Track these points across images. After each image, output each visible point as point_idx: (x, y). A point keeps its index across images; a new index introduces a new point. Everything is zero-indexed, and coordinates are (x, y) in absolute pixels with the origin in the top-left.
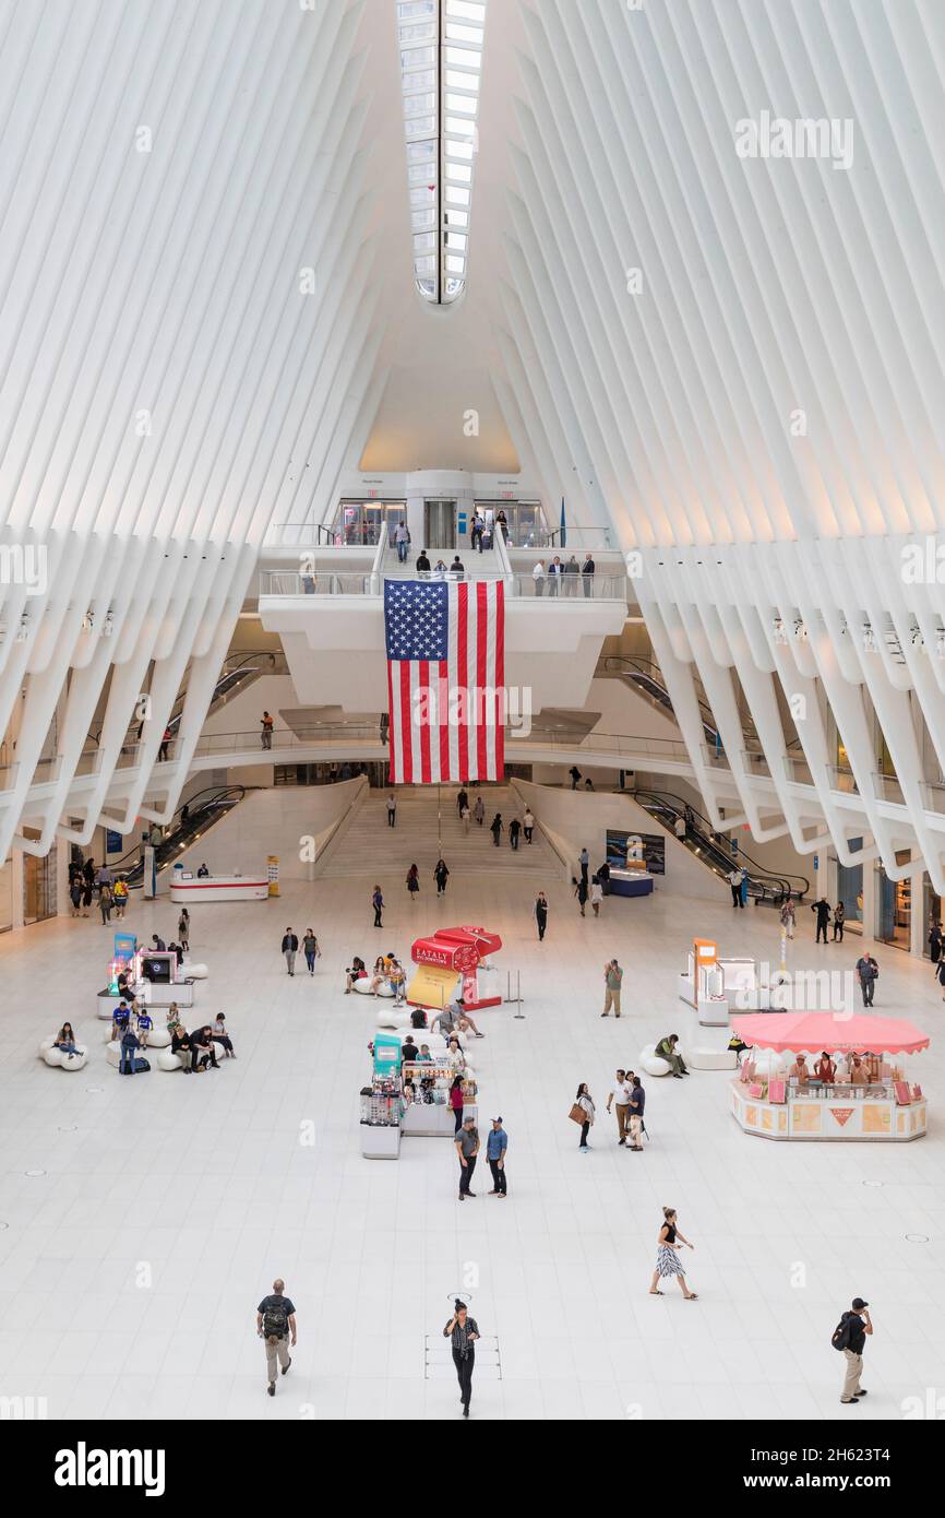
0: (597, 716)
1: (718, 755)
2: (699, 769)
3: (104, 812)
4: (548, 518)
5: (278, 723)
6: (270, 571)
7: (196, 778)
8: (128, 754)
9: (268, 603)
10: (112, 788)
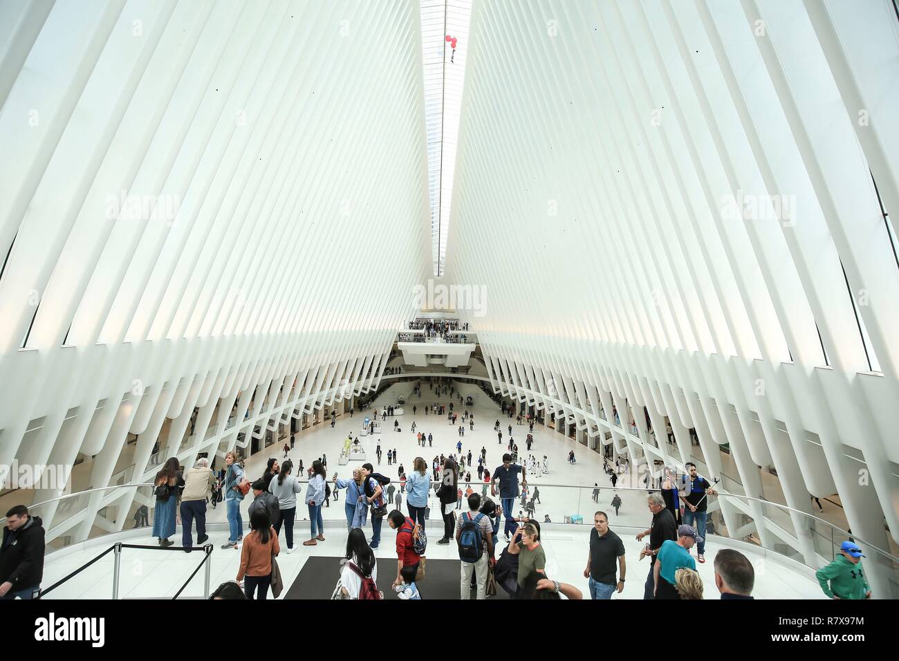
0: (470, 367)
1: (495, 378)
2: (491, 380)
3: (363, 388)
4: (461, 324)
5: (401, 368)
6: (401, 337)
7: (382, 381)
8: (368, 376)
9: (400, 344)
10: (365, 383)
